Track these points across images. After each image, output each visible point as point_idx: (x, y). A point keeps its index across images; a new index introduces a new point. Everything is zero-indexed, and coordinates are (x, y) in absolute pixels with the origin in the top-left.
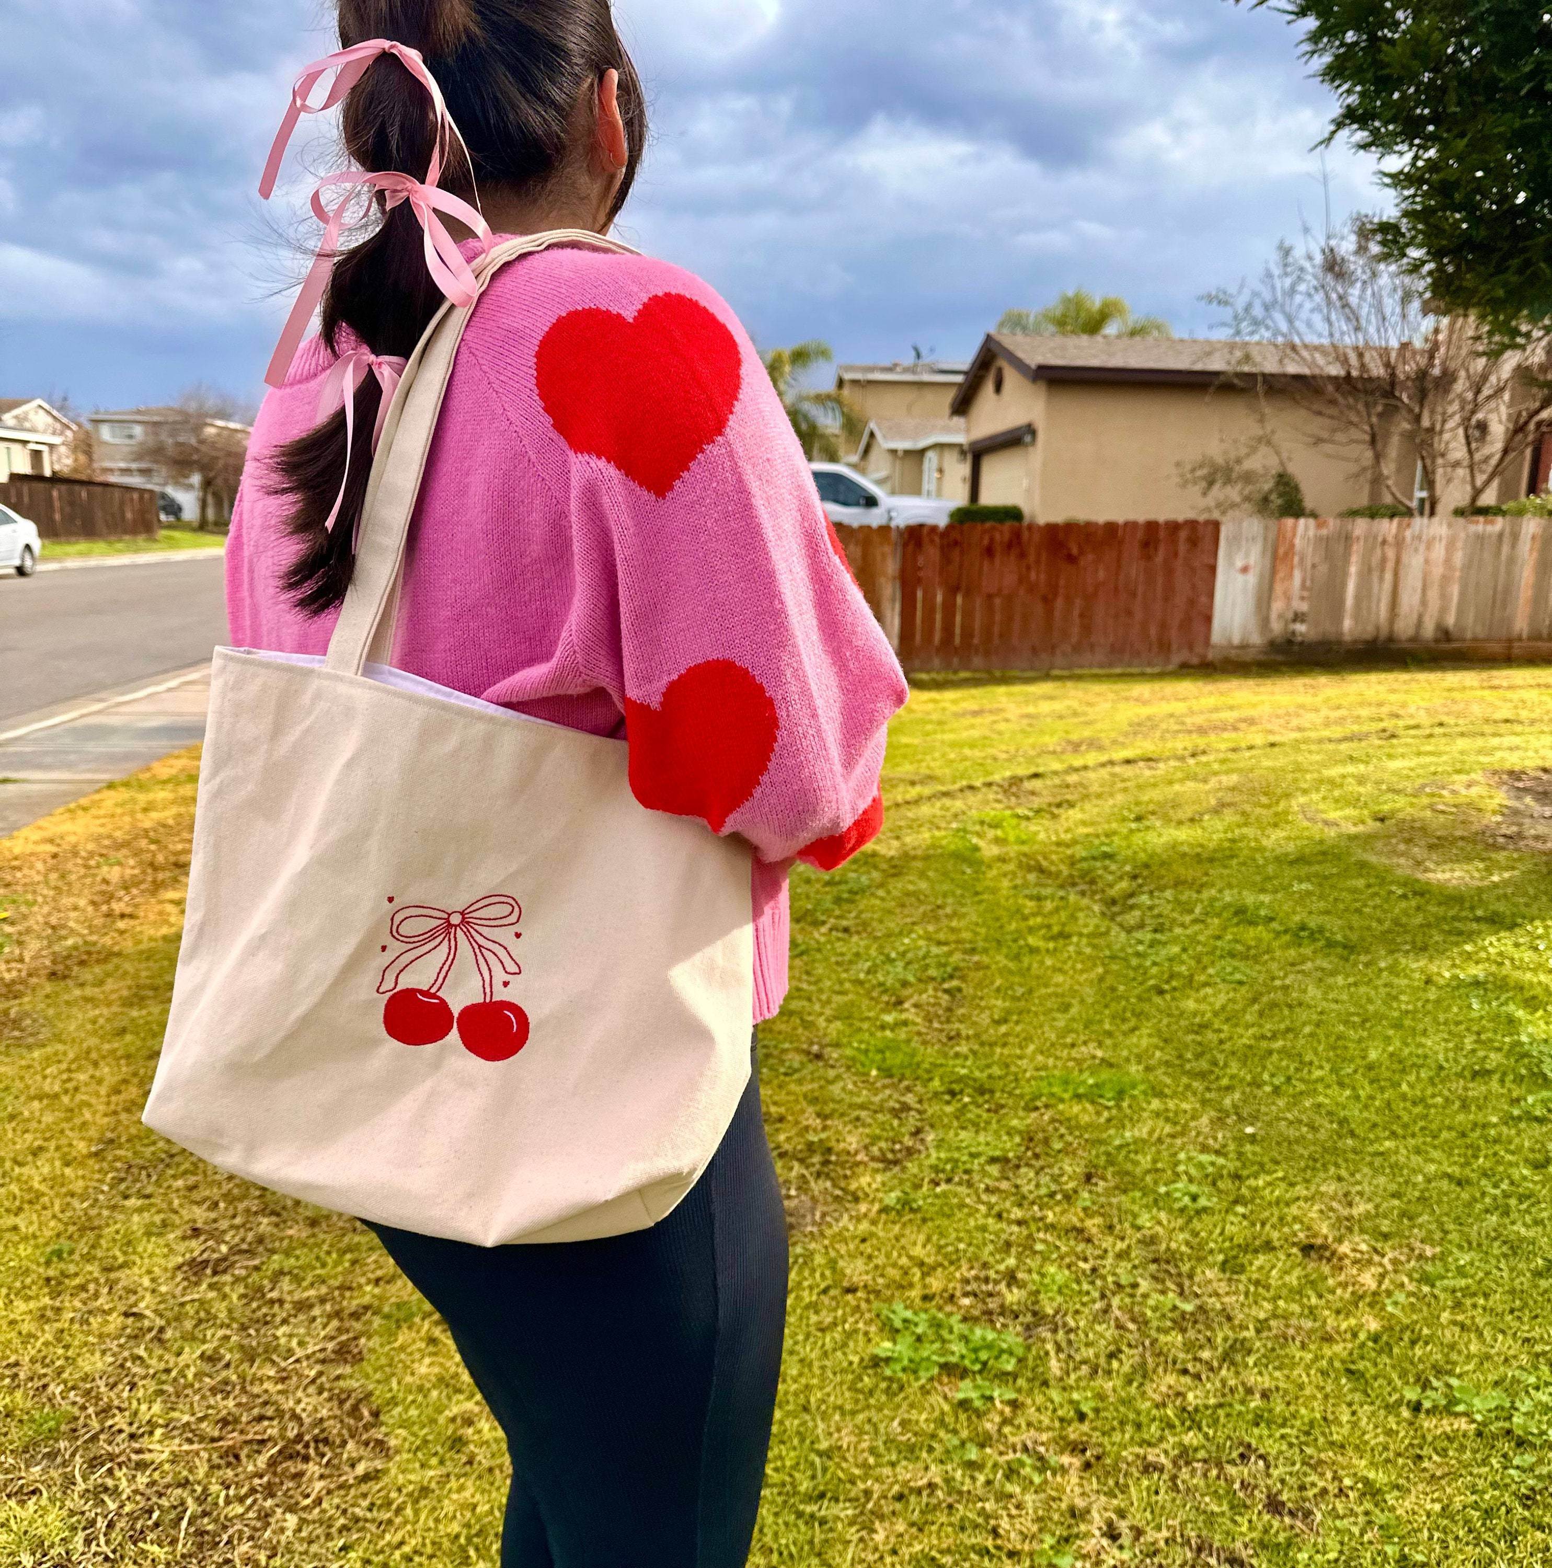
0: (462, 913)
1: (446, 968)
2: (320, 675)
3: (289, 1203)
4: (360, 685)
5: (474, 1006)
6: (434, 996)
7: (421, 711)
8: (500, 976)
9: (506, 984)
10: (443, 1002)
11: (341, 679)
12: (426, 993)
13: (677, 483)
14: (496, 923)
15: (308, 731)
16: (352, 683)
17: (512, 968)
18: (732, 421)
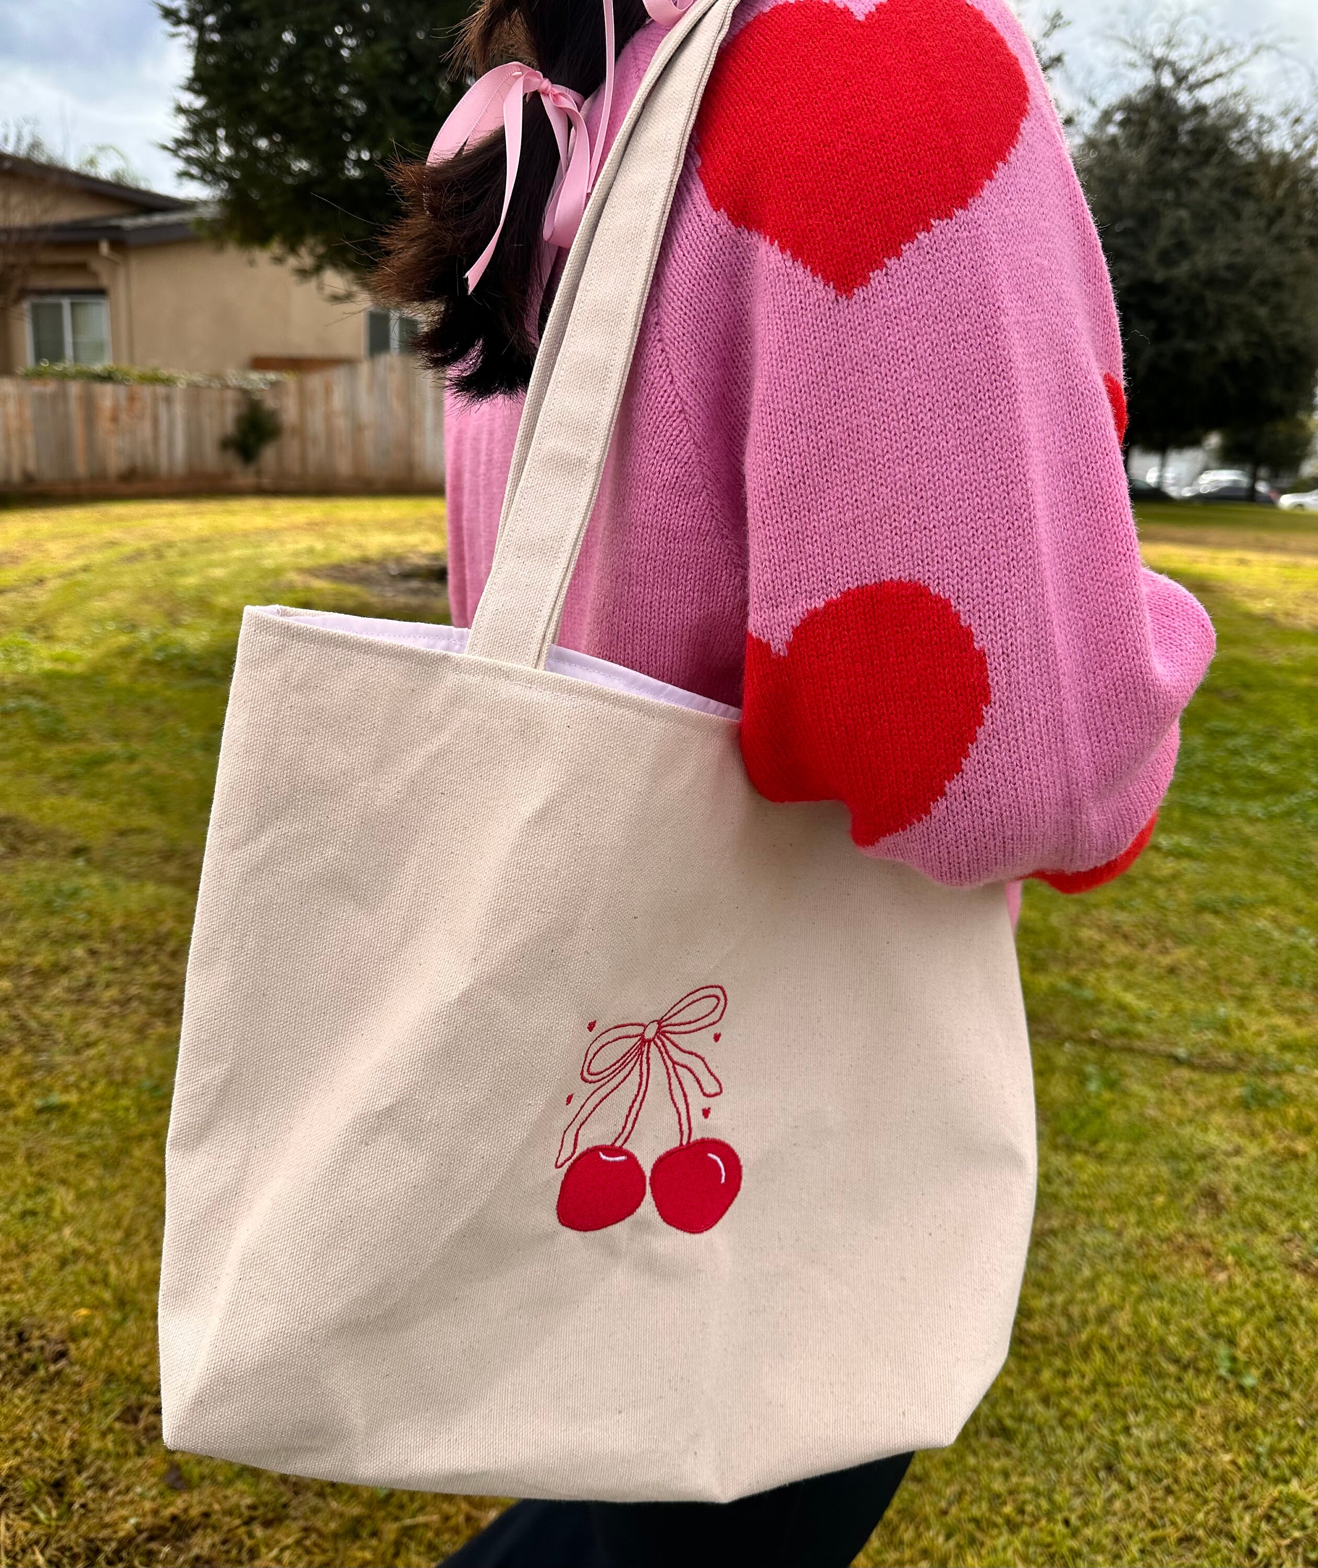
0: (659, 1022)
1: (637, 1105)
2: (458, 667)
3: (405, 1498)
4: (544, 684)
5: (669, 1154)
6: (620, 1151)
7: (656, 726)
8: (697, 1102)
9: (706, 1113)
10: (631, 1158)
11: (507, 675)
12: (611, 1150)
13: (877, 276)
14: (695, 1026)
15: (436, 758)
16: (531, 681)
17: (711, 1088)
18: (989, 190)
